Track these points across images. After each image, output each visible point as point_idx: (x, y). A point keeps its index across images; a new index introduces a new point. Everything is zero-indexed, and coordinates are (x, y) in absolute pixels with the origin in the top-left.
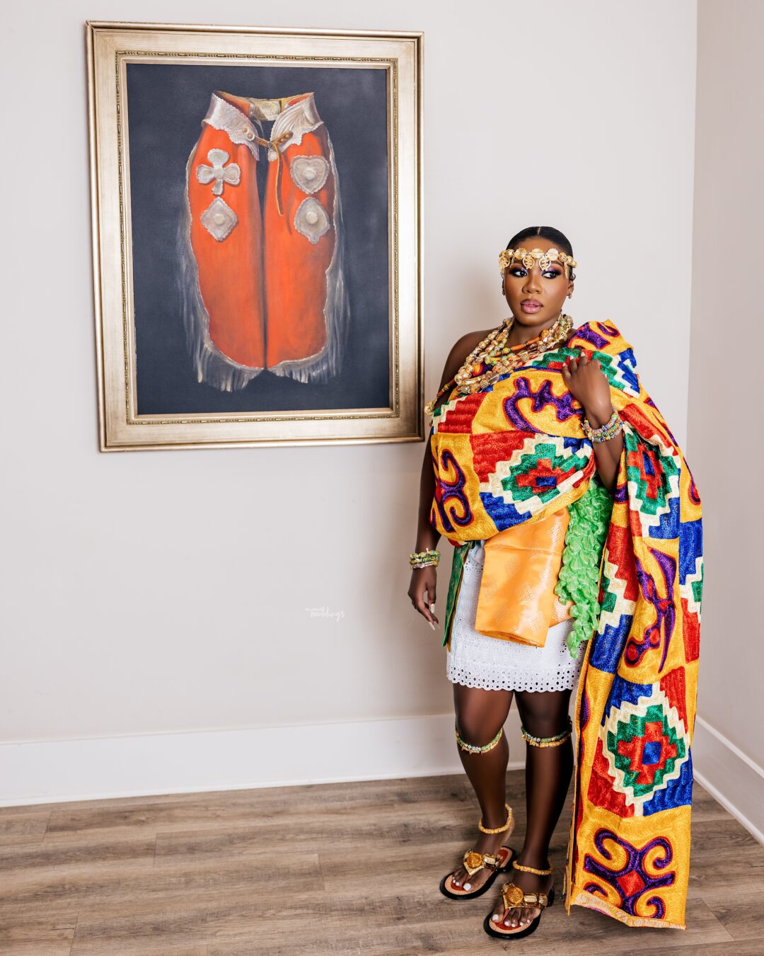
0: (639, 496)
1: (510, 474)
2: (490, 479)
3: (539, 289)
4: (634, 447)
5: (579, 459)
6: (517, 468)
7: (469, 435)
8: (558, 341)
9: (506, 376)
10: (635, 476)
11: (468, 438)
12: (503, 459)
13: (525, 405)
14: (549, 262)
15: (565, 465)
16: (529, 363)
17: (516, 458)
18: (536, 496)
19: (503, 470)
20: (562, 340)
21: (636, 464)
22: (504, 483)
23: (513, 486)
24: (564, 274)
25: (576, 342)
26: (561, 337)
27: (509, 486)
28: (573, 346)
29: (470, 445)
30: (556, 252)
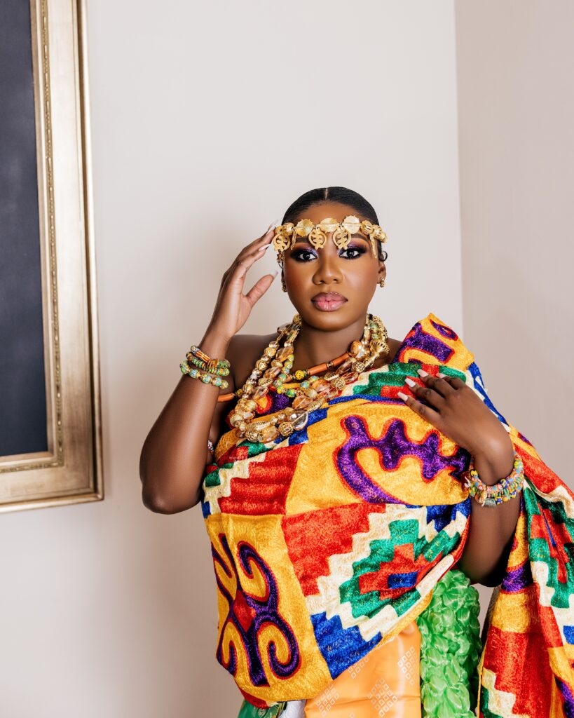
0: (550, 584)
1: (352, 574)
2: (320, 587)
3: (337, 277)
4: (536, 508)
5: (449, 539)
6: (363, 565)
7: (280, 516)
8: (377, 355)
9: (321, 414)
10: (543, 553)
11: (279, 523)
12: (339, 551)
13: (369, 459)
14: (347, 237)
15: (430, 551)
16: (348, 391)
17: (361, 548)
18: (388, 607)
19: (341, 568)
20: (382, 354)
21: (541, 534)
22: (343, 591)
23: (354, 594)
24: (371, 252)
25: (410, 354)
26: (380, 349)
27: (348, 595)
28: (406, 361)
29: (282, 532)
30: (357, 220)
